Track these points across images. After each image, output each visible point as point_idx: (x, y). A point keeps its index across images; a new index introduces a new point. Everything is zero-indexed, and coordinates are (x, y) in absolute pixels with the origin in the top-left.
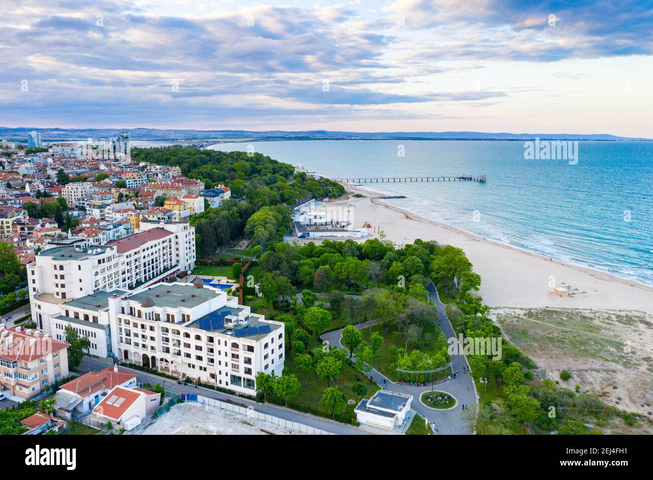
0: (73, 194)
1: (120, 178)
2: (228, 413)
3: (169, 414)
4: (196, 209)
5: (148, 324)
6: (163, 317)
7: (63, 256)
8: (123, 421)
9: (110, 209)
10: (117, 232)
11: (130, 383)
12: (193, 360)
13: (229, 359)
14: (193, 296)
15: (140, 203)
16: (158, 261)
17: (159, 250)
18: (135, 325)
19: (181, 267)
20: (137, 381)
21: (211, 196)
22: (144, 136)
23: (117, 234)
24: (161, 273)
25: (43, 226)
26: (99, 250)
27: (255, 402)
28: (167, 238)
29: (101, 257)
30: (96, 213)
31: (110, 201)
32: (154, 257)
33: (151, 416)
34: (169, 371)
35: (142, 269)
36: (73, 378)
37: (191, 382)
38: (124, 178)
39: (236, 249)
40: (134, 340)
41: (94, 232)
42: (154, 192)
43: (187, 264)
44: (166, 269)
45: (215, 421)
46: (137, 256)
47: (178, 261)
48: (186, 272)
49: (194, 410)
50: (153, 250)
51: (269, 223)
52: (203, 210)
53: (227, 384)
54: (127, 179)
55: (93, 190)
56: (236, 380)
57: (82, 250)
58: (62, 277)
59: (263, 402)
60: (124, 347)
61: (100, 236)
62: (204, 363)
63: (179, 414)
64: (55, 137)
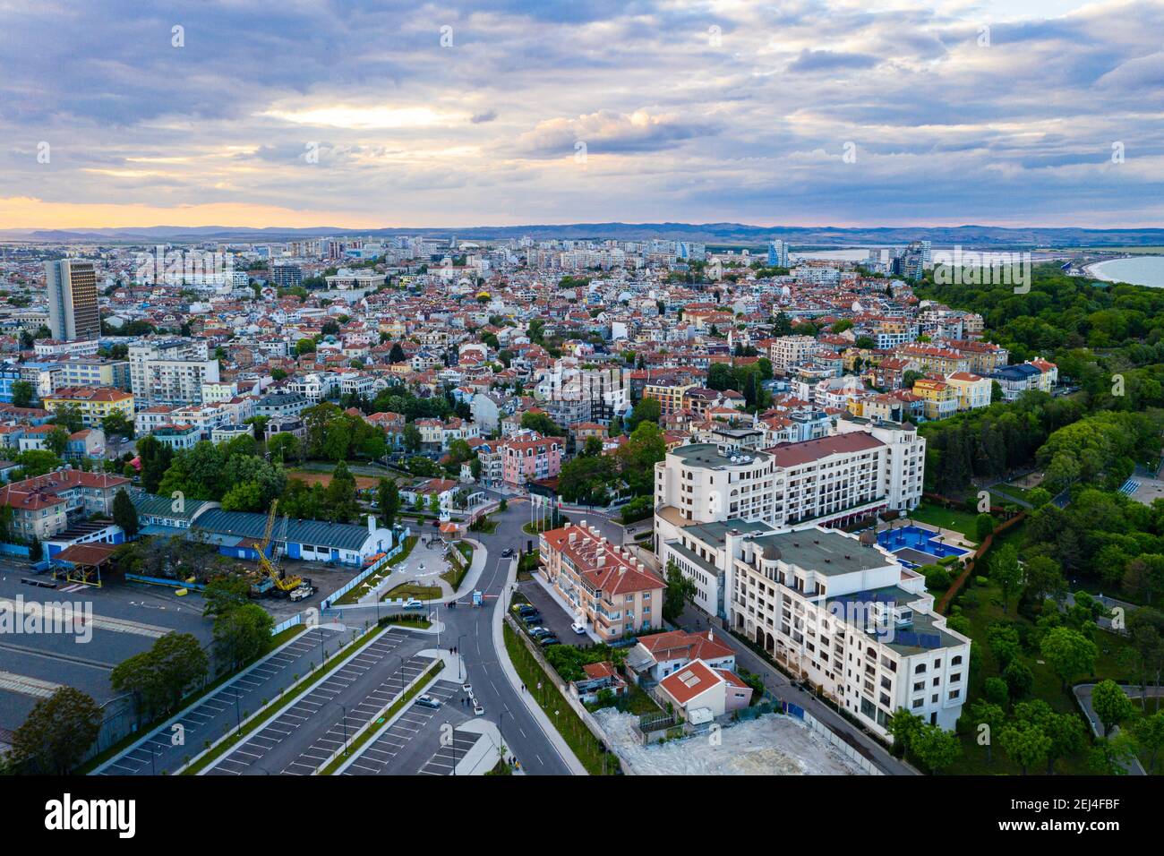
0: (785, 354)
1: (869, 331)
2: (837, 753)
3: (755, 722)
4: (972, 401)
5: (768, 584)
6: (789, 580)
7: (699, 459)
8: (689, 708)
9: (822, 387)
10: (816, 426)
11: (726, 662)
12: (816, 657)
13: (861, 671)
14: (848, 558)
15: (880, 379)
16: (849, 487)
17: (853, 469)
18: (753, 581)
19: (891, 502)
20: (736, 662)
21: (1010, 379)
22: (975, 240)
23: (816, 430)
24: (851, 506)
25: (722, 402)
26: (747, 458)
27: (887, 753)
28: (872, 451)
29: (745, 469)
30: (803, 390)
31: (827, 373)
32: (842, 478)
33: (730, 716)
34: (785, 661)
35: (818, 496)
36: (663, 631)
37: (810, 689)
38: (875, 330)
39: (1015, 485)
40: (749, 602)
41: (780, 422)
42: (905, 362)
43: (902, 499)
44: (862, 501)
45: (812, 757)
46: (810, 474)
47: (887, 491)
48: (898, 512)
49: (792, 731)
50: (842, 468)
51: (1091, 446)
52: (987, 403)
53: (856, 710)
54: (881, 332)
55: (815, 349)
56: (868, 707)
57: (725, 455)
58: (690, 489)
59: (900, 758)
60: (738, 609)
61: (789, 430)
62: (829, 666)
63: (766, 728)
64: (825, 242)
